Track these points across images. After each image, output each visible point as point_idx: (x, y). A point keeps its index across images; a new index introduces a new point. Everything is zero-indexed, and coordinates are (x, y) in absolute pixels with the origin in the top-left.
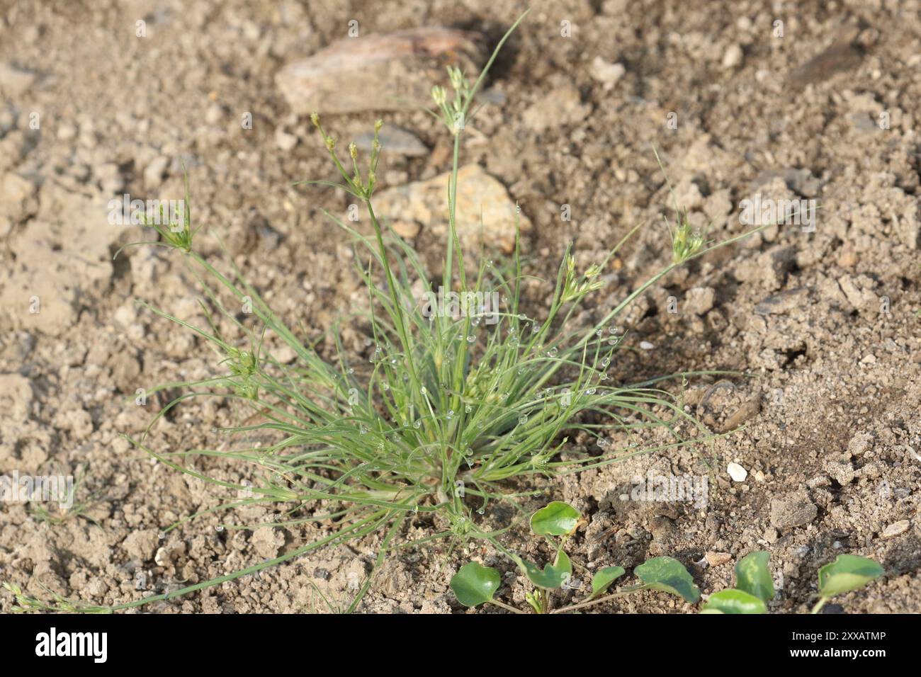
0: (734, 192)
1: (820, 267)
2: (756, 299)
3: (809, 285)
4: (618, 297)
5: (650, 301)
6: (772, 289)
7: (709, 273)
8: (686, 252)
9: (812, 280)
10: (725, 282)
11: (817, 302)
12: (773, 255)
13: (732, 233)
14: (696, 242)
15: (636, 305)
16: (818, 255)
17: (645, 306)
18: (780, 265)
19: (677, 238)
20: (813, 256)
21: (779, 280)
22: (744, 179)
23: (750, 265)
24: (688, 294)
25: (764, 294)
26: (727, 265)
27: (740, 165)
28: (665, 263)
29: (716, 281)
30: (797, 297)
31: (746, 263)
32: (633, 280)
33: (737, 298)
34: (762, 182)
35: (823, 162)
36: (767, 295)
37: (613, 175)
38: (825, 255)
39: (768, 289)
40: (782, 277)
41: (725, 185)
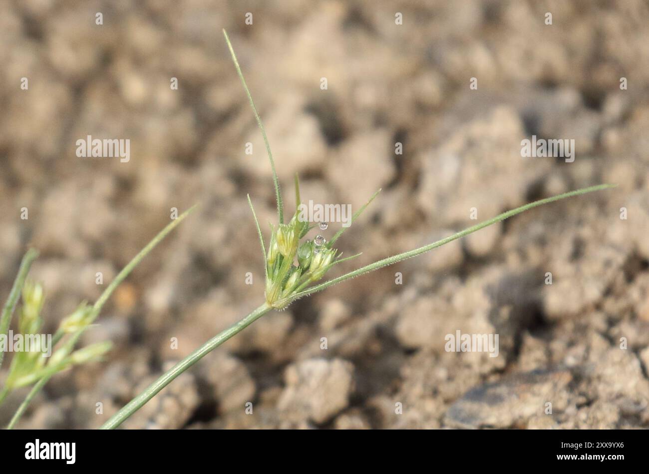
0: (400, 136)
1: (597, 321)
2: (447, 390)
3: (571, 361)
4: (127, 374)
5: (203, 386)
6: (487, 369)
7: (339, 325)
8: (293, 279)
9: (579, 350)
10: (376, 347)
11: (589, 403)
12: (489, 290)
13: (392, 233)
14: (318, 258)
15: (169, 394)
16: (593, 292)
17: (190, 399)
18: (505, 312)
19: (275, 247)
20: (582, 293)
21: (502, 348)
22: (422, 108)
23: (435, 311)
24: (291, 374)
25: (467, 381)
26: (379, 307)
27: (414, 74)
28: (237, 297)
29: (354, 345)
30: (545, 389)
31: (426, 304)
32: (163, 333)
33: (405, 387)
34: (466, 117)
35: (605, 75)
36: (473, 382)
37: (115, 89)
38: (609, 291)
39: (477, 369)
40: (510, 342)
41: (379, 120)
